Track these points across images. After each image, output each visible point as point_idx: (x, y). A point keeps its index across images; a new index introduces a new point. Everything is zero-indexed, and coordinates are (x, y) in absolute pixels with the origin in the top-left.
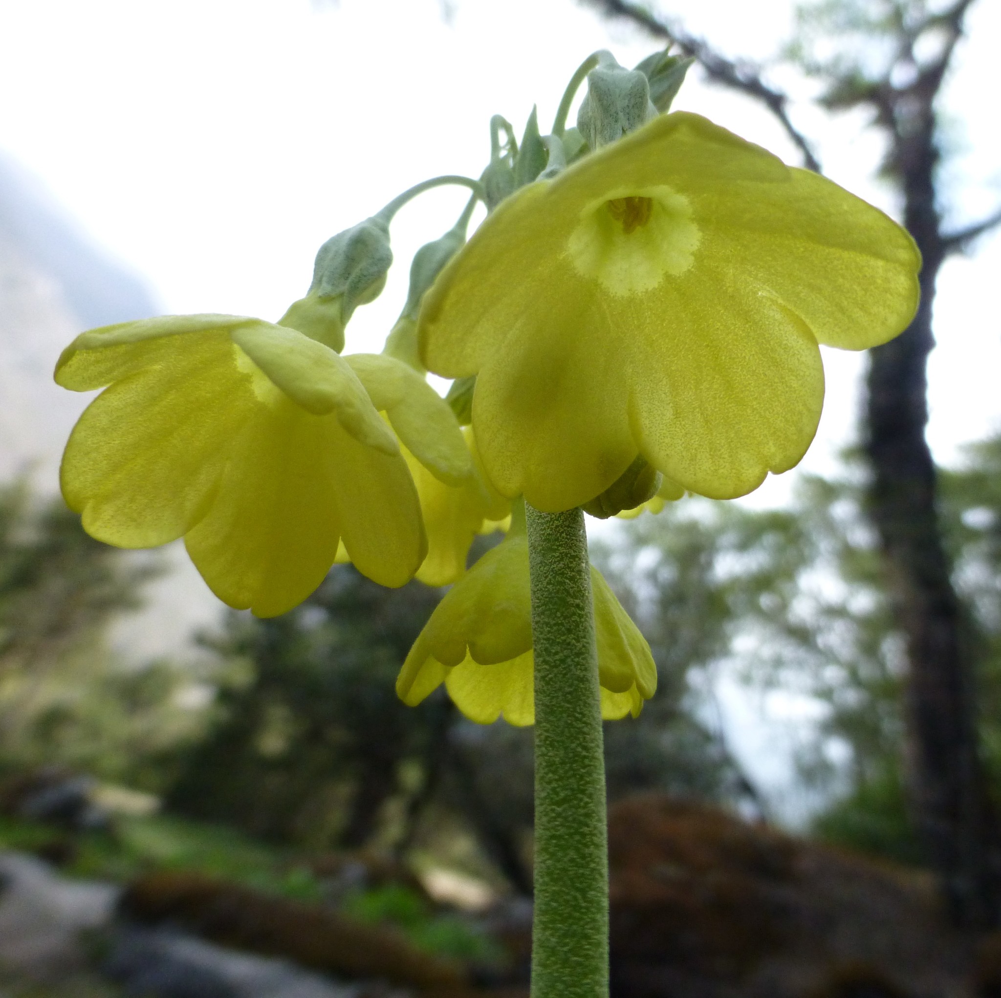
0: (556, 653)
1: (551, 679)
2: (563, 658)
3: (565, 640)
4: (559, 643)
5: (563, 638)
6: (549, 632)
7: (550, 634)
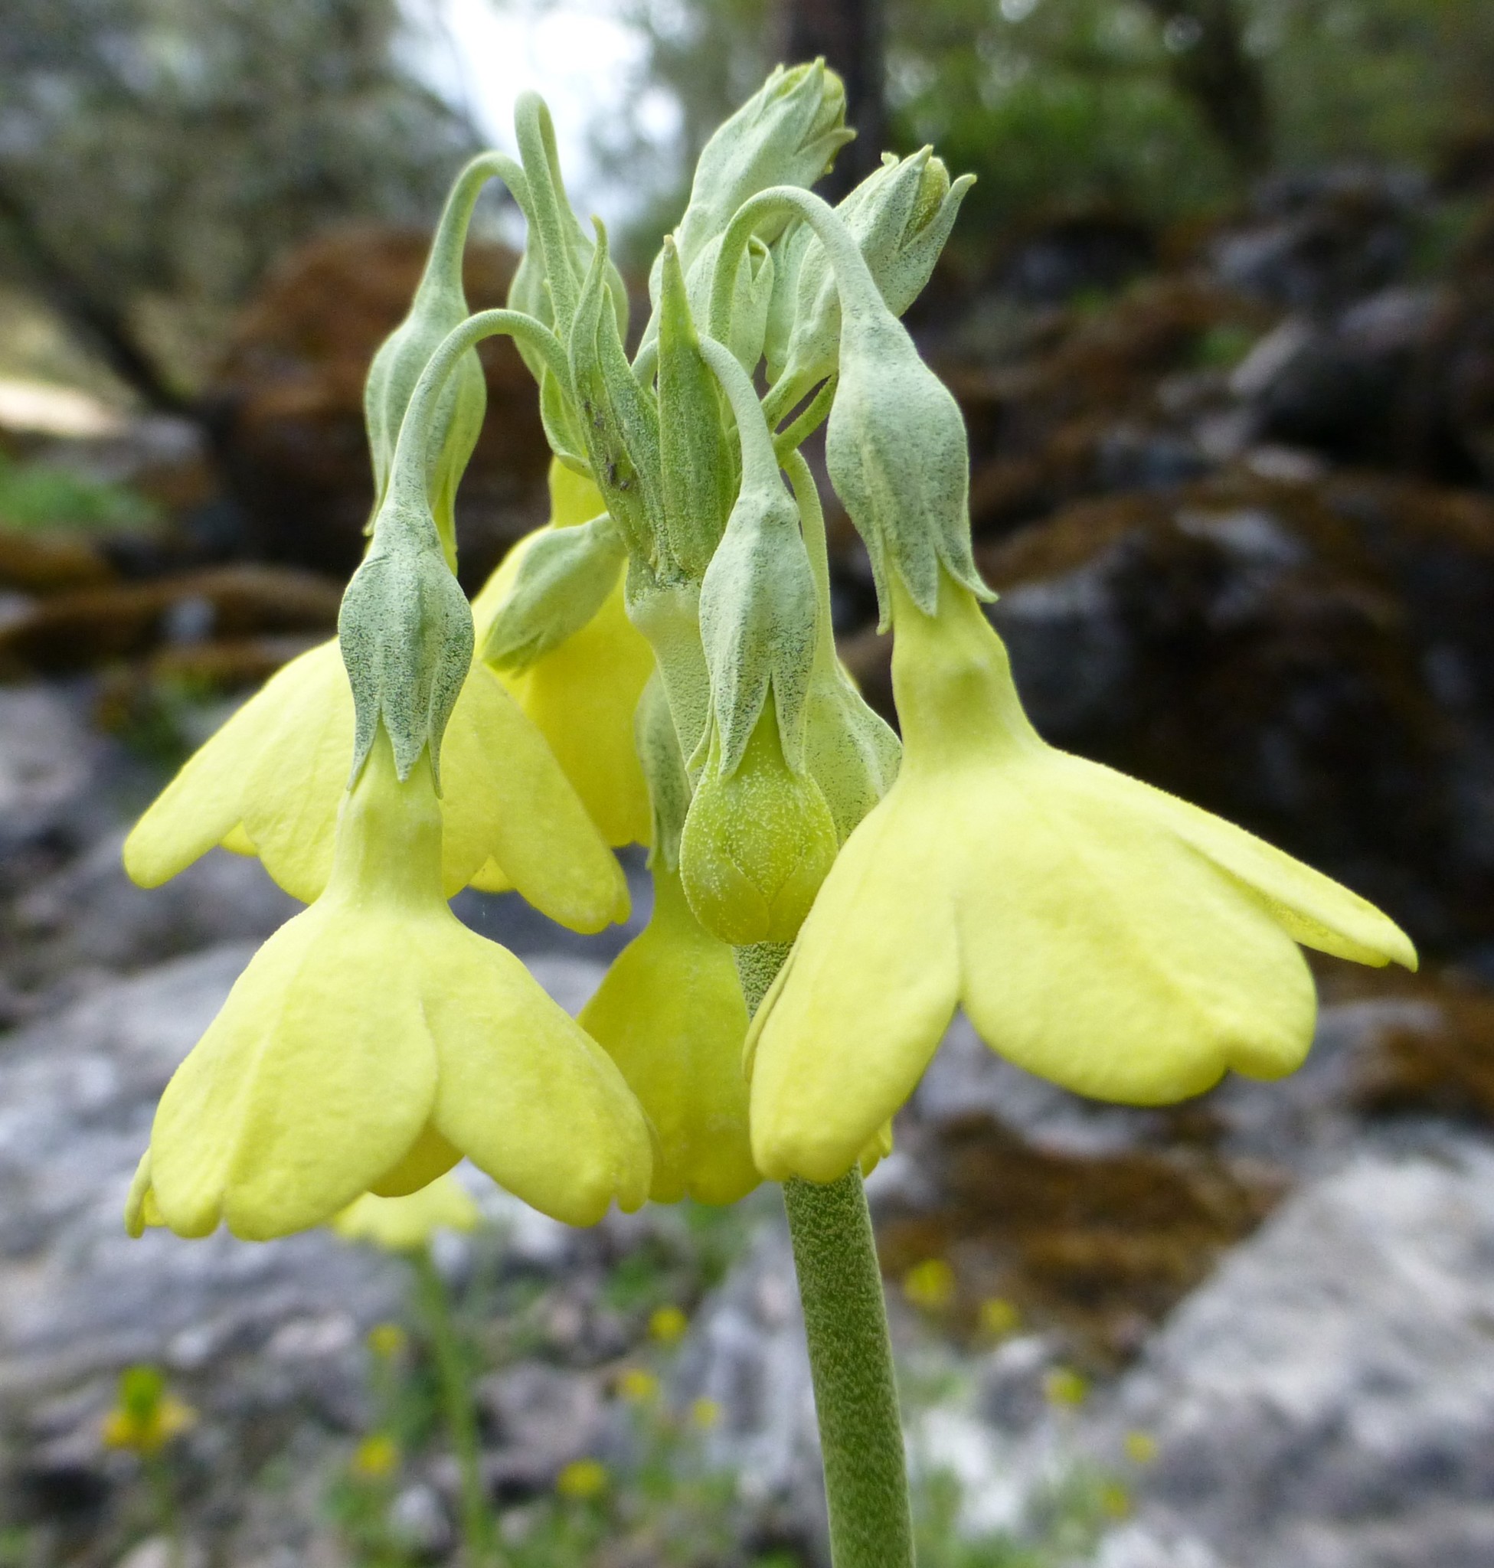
0: (829, 1226)
1: (825, 1257)
2: (838, 1231)
3: (839, 1209)
4: (830, 1214)
5: (835, 1207)
6: (815, 1199)
7: (817, 1202)
